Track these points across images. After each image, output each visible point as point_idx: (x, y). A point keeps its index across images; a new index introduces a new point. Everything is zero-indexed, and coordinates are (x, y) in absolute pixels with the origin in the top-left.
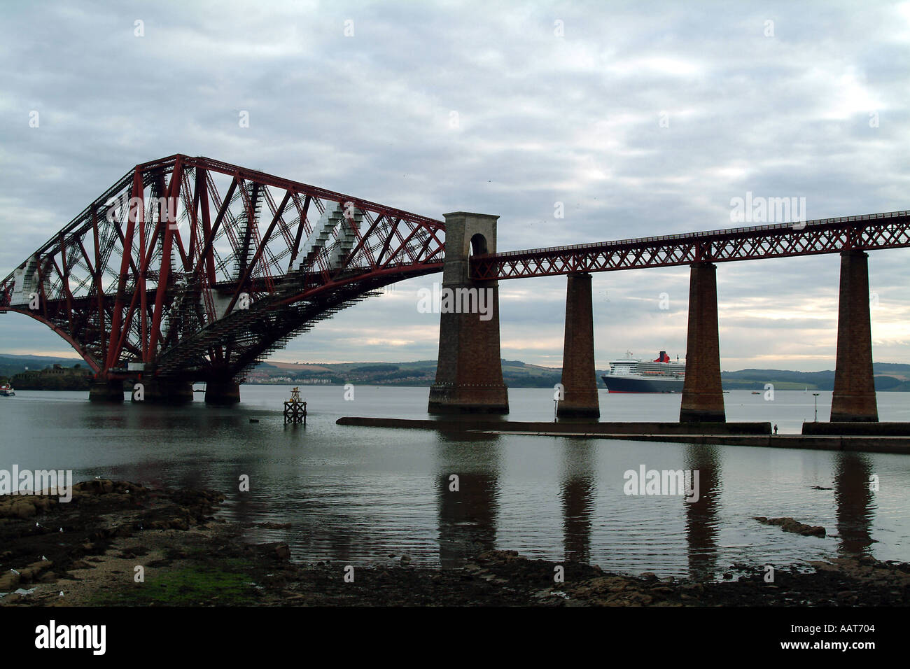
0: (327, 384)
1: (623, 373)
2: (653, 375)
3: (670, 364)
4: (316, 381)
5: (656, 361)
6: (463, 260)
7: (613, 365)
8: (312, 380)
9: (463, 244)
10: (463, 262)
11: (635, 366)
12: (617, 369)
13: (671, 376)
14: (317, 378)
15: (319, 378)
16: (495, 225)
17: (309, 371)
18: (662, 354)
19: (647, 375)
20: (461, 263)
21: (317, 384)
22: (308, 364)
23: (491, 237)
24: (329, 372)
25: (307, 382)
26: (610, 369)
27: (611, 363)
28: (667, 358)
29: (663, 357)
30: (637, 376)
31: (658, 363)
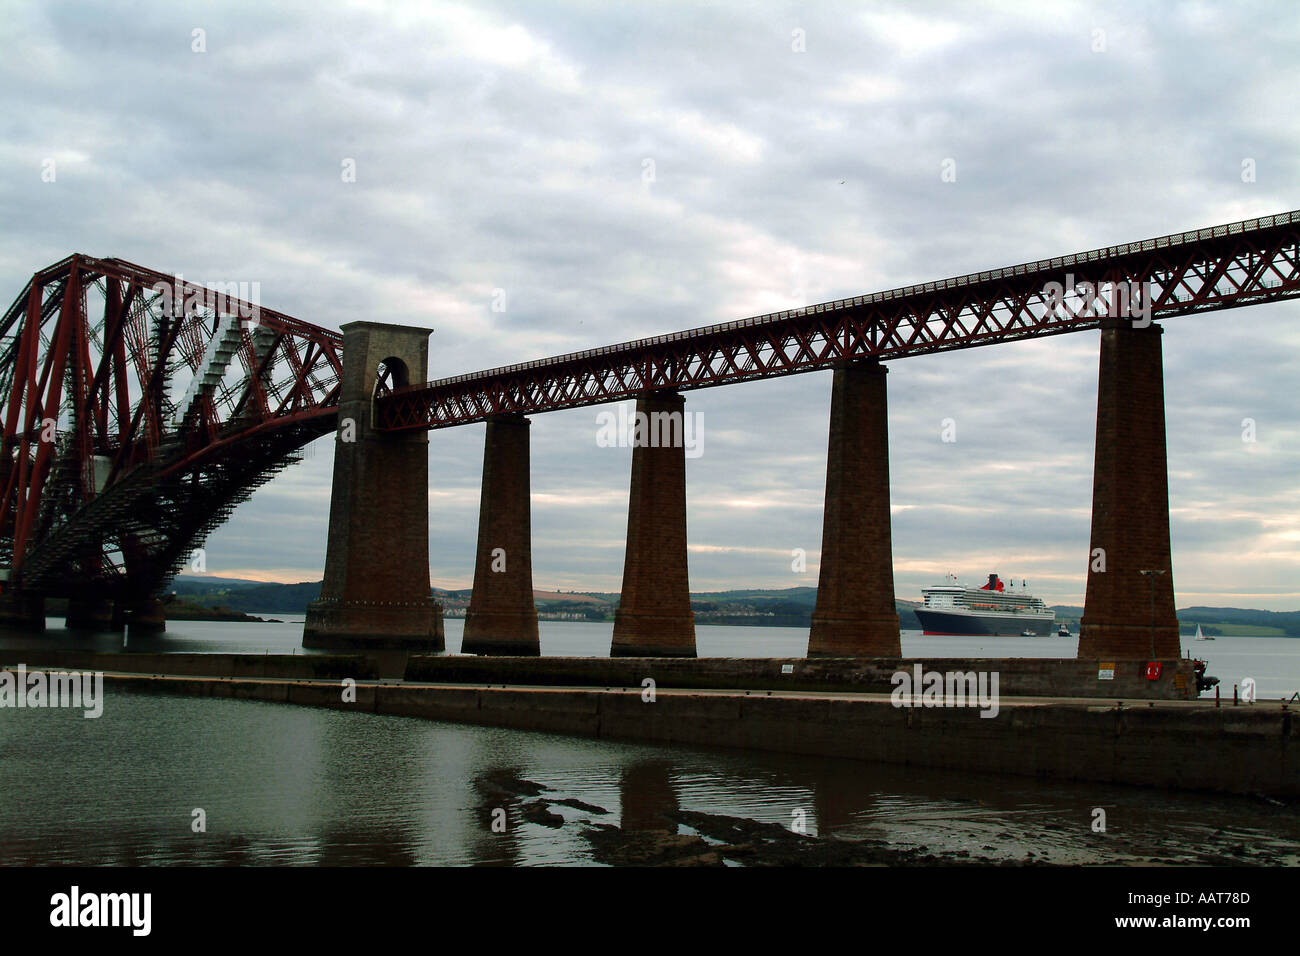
0: (579, 620)
1: (943, 605)
2: (983, 609)
3: (1005, 593)
4: (564, 616)
5: (985, 588)
6: (363, 399)
7: (926, 594)
8: (558, 614)
9: (364, 373)
10: (363, 403)
11: (959, 596)
12: (934, 600)
13: (1008, 610)
14: (566, 611)
15: (568, 611)
16: (424, 345)
17: (567, 602)
18: (993, 578)
19: (975, 608)
20: (359, 404)
21: (566, 620)
22: (572, 593)
23: (418, 363)
24: (587, 604)
25: (553, 616)
26: (922, 600)
27: (923, 591)
28: (1001, 585)
29: (994, 582)
30: (963, 611)
31: (988, 591)
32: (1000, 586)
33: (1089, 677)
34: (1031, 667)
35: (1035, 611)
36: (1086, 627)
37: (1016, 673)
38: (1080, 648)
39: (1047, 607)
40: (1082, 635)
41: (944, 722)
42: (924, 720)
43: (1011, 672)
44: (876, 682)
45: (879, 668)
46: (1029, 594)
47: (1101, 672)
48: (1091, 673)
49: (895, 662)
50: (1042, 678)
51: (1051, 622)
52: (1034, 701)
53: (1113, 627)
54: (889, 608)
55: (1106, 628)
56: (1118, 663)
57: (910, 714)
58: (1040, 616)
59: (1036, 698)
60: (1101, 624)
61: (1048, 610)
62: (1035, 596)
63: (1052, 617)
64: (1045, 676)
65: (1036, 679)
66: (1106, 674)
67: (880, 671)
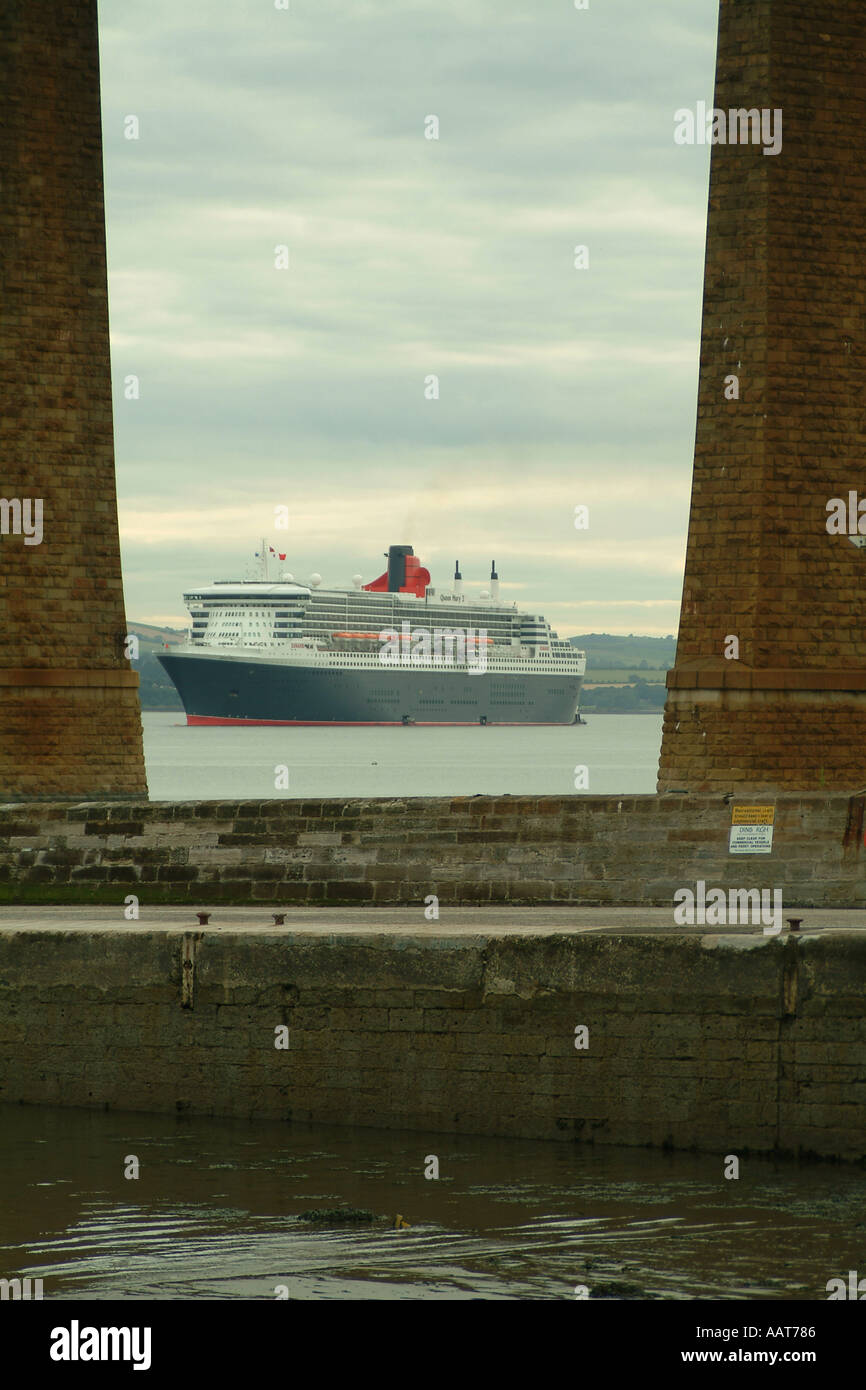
1: (246, 638)
2: (363, 646)
5: (373, 586)
7: (199, 607)
11: (295, 610)
12: (220, 622)
18: (400, 557)
19: (342, 646)
26: (185, 622)
27: (188, 597)
28: (424, 576)
29: (402, 570)
30: (304, 654)
31: (381, 596)
32: (420, 579)
33: (701, 846)
34: (536, 822)
35: (525, 652)
36: (683, 697)
37: (493, 838)
38: (667, 760)
39: (561, 638)
40: (671, 718)
41: (287, 988)
42: (226, 984)
43: (475, 838)
44: (83, 874)
45: (91, 830)
46: (506, 603)
47: (736, 832)
48: (708, 836)
49: (137, 810)
50: (566, 854)
51: (574, 681)
52: (546, 921)
53: (759, 697)
54: (108, 651)
55: (739, 700)
56: (784, 804)
57: (188, 964)
58: (542, 665)
59: (551, 911)
60: (724, 690)
61: (563, 649)
62: (525, 608)
63: (579, 668)
64: (577, 846)
65: (550, 854)
66: (752, 837)
67: (94, 841)
